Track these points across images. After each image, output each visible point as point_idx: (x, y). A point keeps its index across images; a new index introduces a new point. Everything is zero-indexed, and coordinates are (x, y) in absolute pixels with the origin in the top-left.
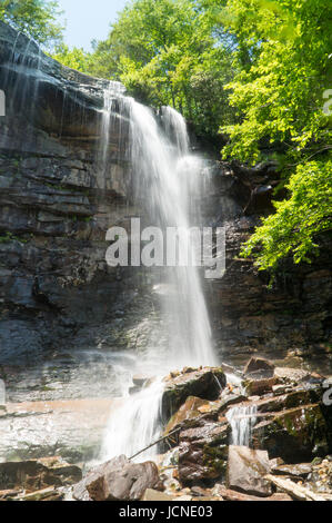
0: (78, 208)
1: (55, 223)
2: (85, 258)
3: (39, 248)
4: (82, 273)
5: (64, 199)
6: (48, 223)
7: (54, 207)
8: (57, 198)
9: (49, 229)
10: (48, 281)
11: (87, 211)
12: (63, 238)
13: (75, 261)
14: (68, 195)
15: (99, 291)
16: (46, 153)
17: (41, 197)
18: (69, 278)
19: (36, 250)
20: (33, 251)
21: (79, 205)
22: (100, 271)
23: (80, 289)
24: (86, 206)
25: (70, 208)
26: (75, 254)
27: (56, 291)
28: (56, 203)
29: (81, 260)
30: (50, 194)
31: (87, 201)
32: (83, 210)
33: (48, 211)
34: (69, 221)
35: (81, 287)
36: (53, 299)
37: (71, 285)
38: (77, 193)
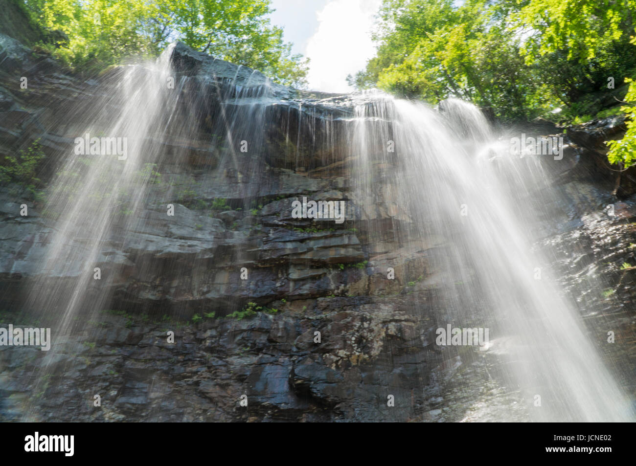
0: (343, 252)
1: (313, 278)
2: (363, 319)
3: (295, 318)
4: (363, 343)
5: (321, 243)
6: (303, 280)
7: (308, 256)
8: (311, 244)
9: (306, 289)
10: (309, 362)
11: (357, 253)
12: (328, 299)
13: (348, 327)
14: (326, 237)
15: (397, 371)
16: (292, 191)
17: (289, 246)
18: (342, 353)
19: (291, 321)
20: (286, 323)
21: (345, 246)
22: (392, 336)
23: (363, 370)
24: (354, 246)
25: (332, 254)
26: (346, 316)
27: (323, 376)
28: (311, 249)
29: (357, 324)
30: (302, 241)
31: (355, 240)
32: (351, 252)
33: (300, 264)
34: (334, 272)
35: (364, 365)
36: (318, 389)
37: (347, 365)
38: (338, 232)
